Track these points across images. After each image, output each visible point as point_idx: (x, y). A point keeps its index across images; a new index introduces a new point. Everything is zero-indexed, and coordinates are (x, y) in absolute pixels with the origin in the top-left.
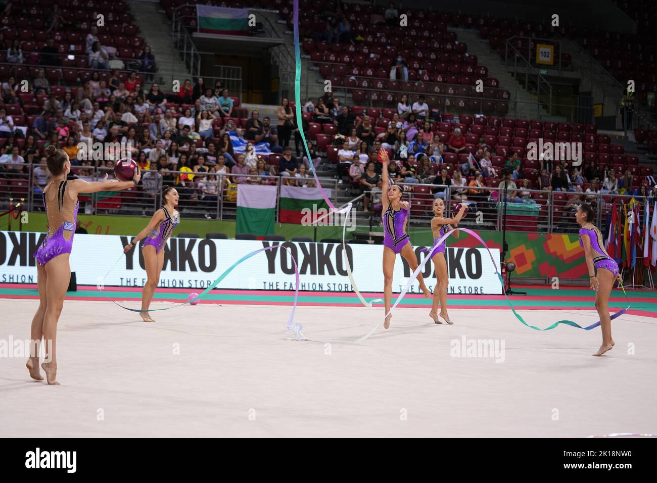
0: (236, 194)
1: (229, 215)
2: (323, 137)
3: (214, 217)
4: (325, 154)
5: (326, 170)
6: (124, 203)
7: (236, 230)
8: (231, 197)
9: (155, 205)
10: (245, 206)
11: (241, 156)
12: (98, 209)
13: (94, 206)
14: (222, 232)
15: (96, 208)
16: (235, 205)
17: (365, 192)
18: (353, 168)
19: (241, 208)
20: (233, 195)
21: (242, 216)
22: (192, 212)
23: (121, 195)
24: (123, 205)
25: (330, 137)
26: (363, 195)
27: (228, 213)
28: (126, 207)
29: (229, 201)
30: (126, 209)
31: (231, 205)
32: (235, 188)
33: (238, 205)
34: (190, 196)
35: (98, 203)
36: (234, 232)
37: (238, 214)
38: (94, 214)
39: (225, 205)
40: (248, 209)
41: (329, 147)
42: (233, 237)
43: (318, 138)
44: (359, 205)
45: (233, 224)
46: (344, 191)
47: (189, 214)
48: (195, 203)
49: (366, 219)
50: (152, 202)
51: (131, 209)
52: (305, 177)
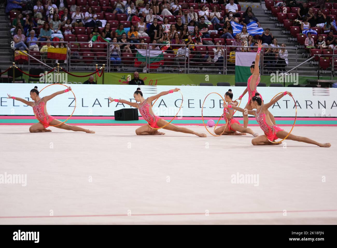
0: (235, 58)
1: (231, 71)
2: (287, 21)
3: (222, 73)
4: (289, 32)
5: (290, 42)
6: (166, 65)
7: (235, 80)
8: (232, 60)
9: (185, 66)
10: (241, 65)
11: (238, 34)
12: (150, 70)
13: (148, 67)
14: (227, 82)
15: (149, 69)
16: (234, 65)
17: (314, 55)
18: (307, 40)
19: (238, 66)
20: (233, 59)
21: (239, 72)
22: (208, 70)
23: (165, 61)
24: (165, 66)
25: (292, 21)
26: (313, 57)
27: (230, 70)
28: (167, 68)
29: (231, 62)
30: (167, 69)
31: (232, 65)
32: (234, 54)
33: (236, 65)
34: (207, 60)
35: (150, 66)
36: (234, 82)
37: (236, 70)
38: (148, 72)
39: (228, 65)
40: (242, 67)
41: (291, 27)
42: (234, 85)
43: (285, 22)
44: (311, 63)
45: (233, 77)
46: (301, 55)
47: (206, 71)
48: (210, 64)
49: (316, 72)
50: (184, 64)
51: (170, 69)
52: (277, 46)
